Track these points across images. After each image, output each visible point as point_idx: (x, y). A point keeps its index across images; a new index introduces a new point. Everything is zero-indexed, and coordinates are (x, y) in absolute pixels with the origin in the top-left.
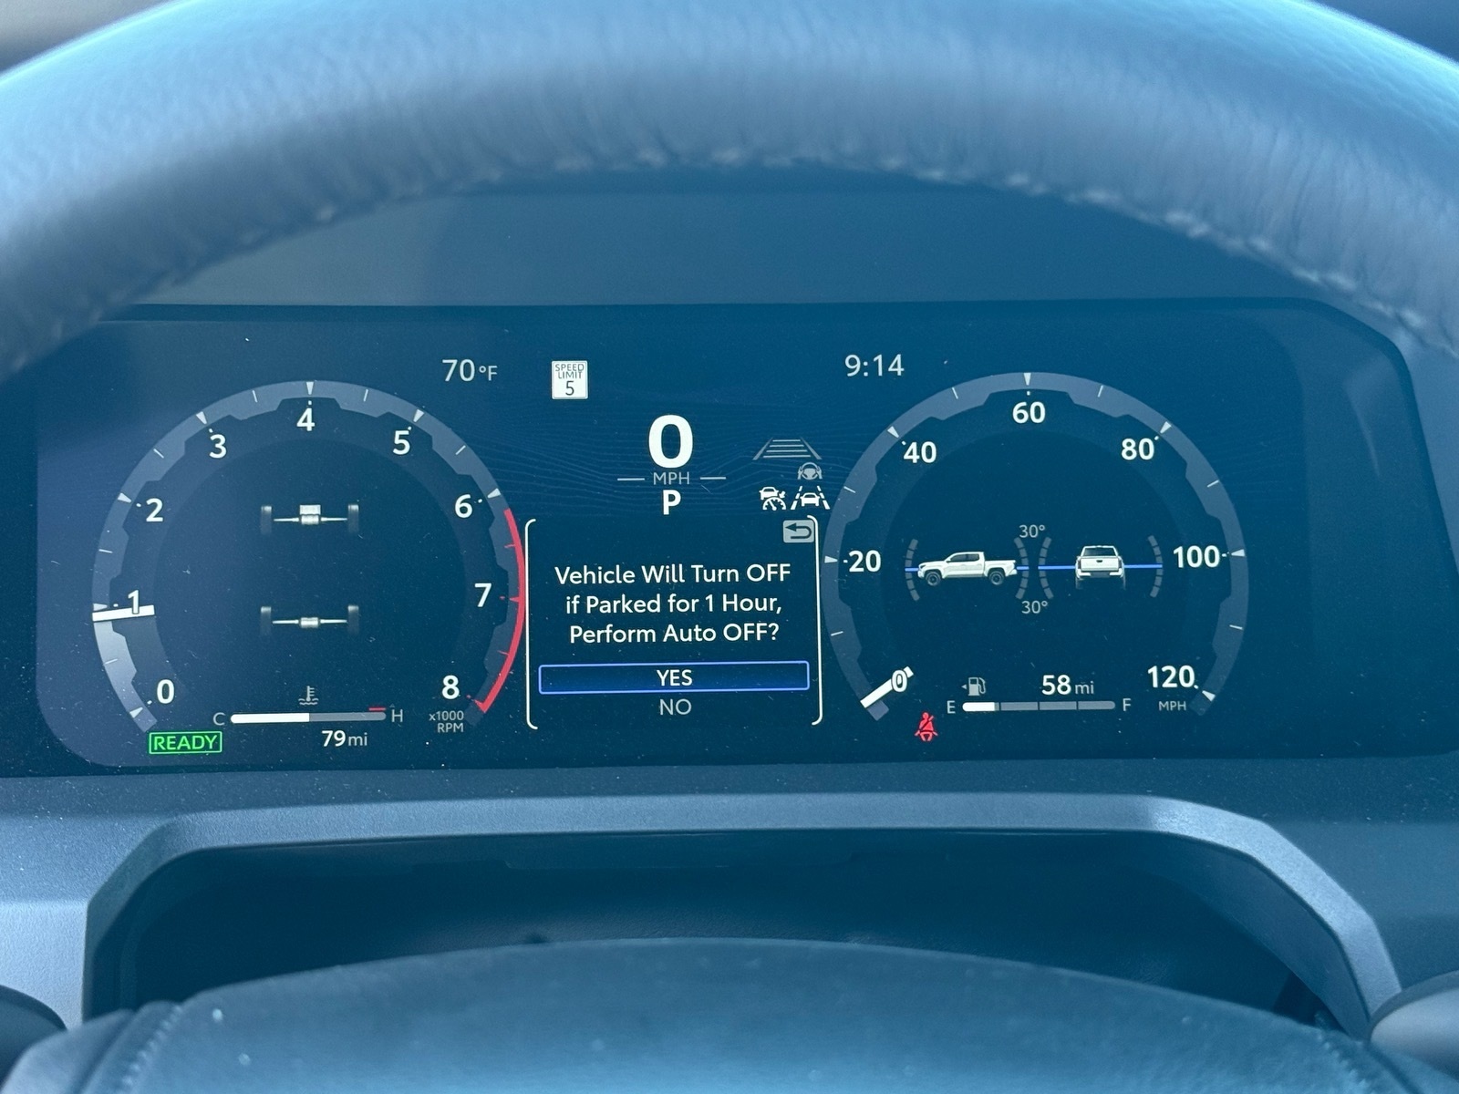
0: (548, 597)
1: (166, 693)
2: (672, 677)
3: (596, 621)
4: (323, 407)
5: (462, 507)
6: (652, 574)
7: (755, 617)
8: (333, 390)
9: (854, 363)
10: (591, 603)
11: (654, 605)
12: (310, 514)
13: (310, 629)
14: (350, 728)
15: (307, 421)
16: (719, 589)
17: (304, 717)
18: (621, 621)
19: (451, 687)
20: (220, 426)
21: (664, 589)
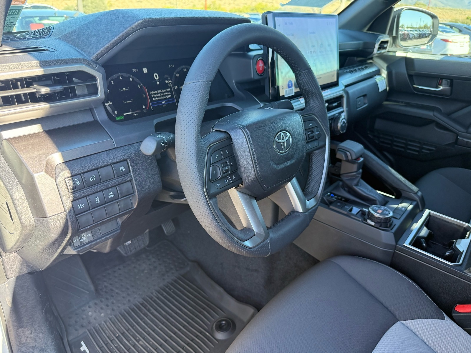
0: (150, 95)
1: (116, 112)
2: (163, 102)
3: (155, 97)
4: (122, 76)
5: (139, 86)
6: (159, 91)
7: (168, 95)
8: (123, 74)
9: (170, 66)
10: (154, 95)
11: (159, 95)
12: (124, 89)
13: (128, 103)
14: (136, 113)
15: (121, 78)
16: (165, 92)
17: (131, 113)
18: (158, 97)
19: (144, 107)
20: (112, 80)
21: (160, 93)
